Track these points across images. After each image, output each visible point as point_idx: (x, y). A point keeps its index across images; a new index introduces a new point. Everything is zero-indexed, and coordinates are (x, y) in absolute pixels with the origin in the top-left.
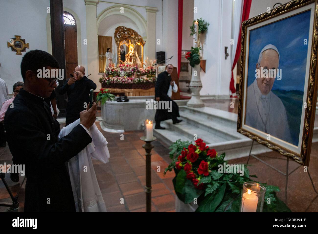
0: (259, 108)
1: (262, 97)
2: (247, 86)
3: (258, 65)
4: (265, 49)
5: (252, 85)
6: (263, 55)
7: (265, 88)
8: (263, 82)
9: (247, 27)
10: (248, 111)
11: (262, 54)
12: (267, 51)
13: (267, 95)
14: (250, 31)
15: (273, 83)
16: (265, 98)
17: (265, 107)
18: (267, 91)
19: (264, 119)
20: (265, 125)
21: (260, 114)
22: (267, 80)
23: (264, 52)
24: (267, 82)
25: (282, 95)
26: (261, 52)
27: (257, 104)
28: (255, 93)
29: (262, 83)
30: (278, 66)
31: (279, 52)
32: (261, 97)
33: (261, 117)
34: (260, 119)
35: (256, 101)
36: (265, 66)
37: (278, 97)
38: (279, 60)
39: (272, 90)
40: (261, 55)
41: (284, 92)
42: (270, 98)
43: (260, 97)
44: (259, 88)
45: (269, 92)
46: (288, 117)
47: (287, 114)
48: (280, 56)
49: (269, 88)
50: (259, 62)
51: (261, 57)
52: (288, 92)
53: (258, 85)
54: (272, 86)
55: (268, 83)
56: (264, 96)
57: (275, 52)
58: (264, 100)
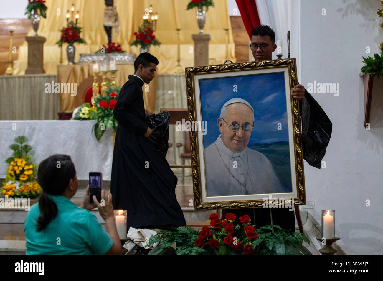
0: (230, 170)
1: (234, 156)
2: (204, 147)
3: (221, 120)
4: (231, 103)
5: (213, 145)
6: (227, 109)
7: (238, 145)
8: (233, 139)
9: (194, 75)
10: (211, 177)
11: (225, 108)
12: (233, 105)
13: (242, 153)
14: (201, 81)
15: (249, 139)
16: (239, 157)
17: (240, 166)
18: (240, 148)
19: (242, 179)
20: (245, 186)
21: (233, 176)
22: (240, 136)
23: (229, 105)
24: (240, 138)
25: (264, 149)
26: (224, 106)
27: (226, 166)
28: (219, 153)
29: (232, 141)
30: (254, 120)
31: (252, 106)
32: (232, 156)
33: (235, 179)
34: (234, 182)
35: (224, 163)
36: (234, 121)
37: (258, 152)
38: (253, 114)
39: (249, 146)
40: (223, 109)
41: (266, 145)
42: (247, 155)
43: (230, 157)
44: (226, 146)
45: (244, 149)
46: (275, 169)
47: (273, 166)
48: (254, 110)
49: (244, 145)
50: (221, 116)
51: (224, 111)
52: (271, 144)
53: (224, 143)
54: (248, 142)
55: (240, 140)
56: (237, 154)
57: (247, 106)
58: (238, 158)
